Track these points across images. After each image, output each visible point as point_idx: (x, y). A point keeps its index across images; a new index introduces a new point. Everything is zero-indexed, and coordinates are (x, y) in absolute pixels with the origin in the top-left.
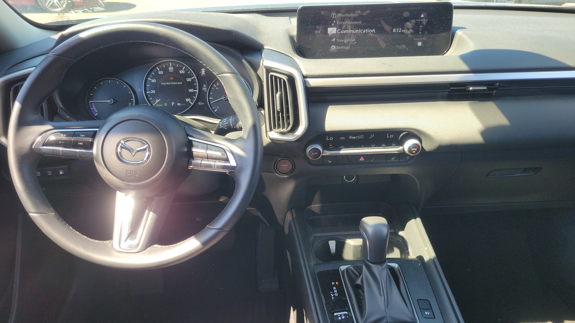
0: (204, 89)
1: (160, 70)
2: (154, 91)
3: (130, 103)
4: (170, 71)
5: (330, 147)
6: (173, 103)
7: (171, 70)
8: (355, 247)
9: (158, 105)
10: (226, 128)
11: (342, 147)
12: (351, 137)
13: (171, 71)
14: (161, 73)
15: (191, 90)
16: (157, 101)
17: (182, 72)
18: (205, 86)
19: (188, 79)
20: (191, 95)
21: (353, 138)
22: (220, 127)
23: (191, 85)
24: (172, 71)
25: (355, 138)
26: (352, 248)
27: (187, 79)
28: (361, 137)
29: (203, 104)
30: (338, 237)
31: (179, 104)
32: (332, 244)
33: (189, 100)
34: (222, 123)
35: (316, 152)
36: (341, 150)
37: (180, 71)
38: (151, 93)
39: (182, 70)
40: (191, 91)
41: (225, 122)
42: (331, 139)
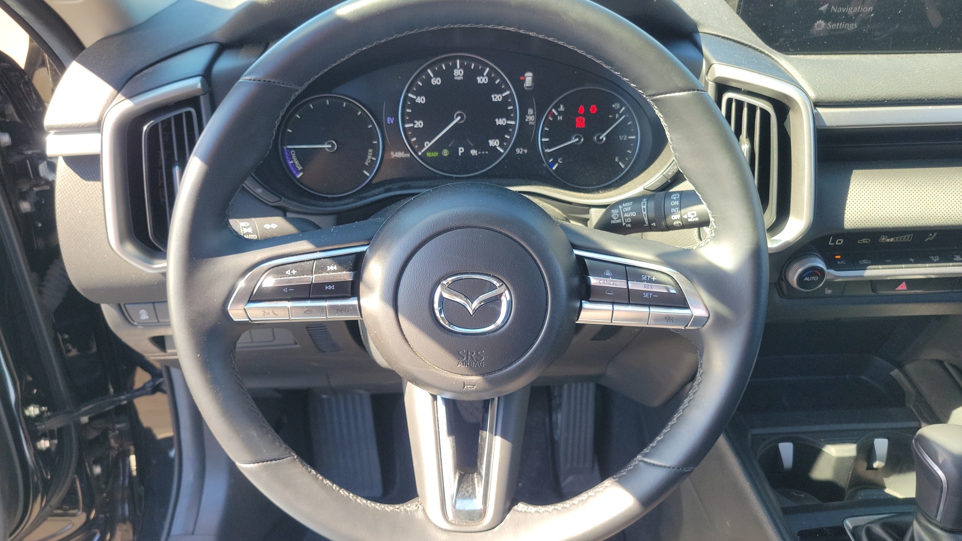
0: (531, 118)
1: (435, 76)
2: (421, 124)
3: (370, 151)
4: (456, 78)
5: (839, 263)
6: (461, 150)
7: (459, 76)
8: (841, 460)
9: (429, 154)
10: (629, 225)
11: (865, 262)
12: (883, 239)
13: (459, 78)
14: (436, 81)
15: (501, 122)
16: (427, 144)
17: (482, 80)
18: (530, 111)
19: (495, 97)
20: (500, 132)
21: (888, 240)
22: (613, 222)
23: (502, 109)
24: (461, 78)
25: (892, 240)
26: (833, 462)
27: (493, 96)
28: (907, 238)
29: (526, 151)
30: (801, 436)
31: (474, 152)
32: (786, 450)
33: (495, 144)
34: (619, 213)
35: (816, 275)
36: (865, 269)
37: (479, 79)
38: (416, 126)
39: (483, 76)
40: (501, 124)
41: (628, 212)
42: (840, 242)
